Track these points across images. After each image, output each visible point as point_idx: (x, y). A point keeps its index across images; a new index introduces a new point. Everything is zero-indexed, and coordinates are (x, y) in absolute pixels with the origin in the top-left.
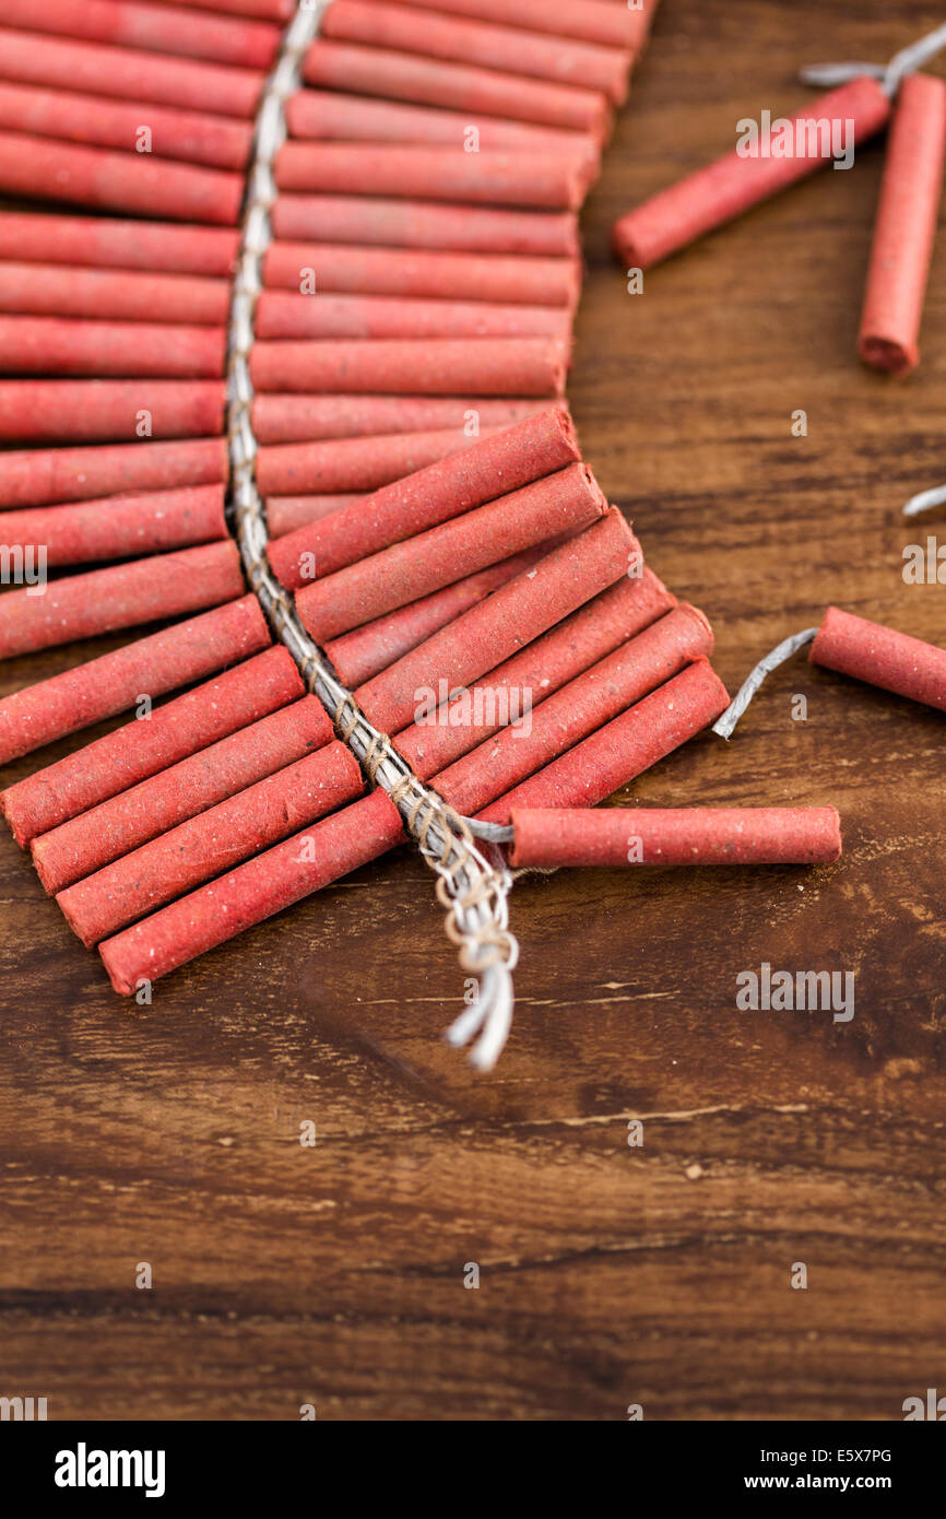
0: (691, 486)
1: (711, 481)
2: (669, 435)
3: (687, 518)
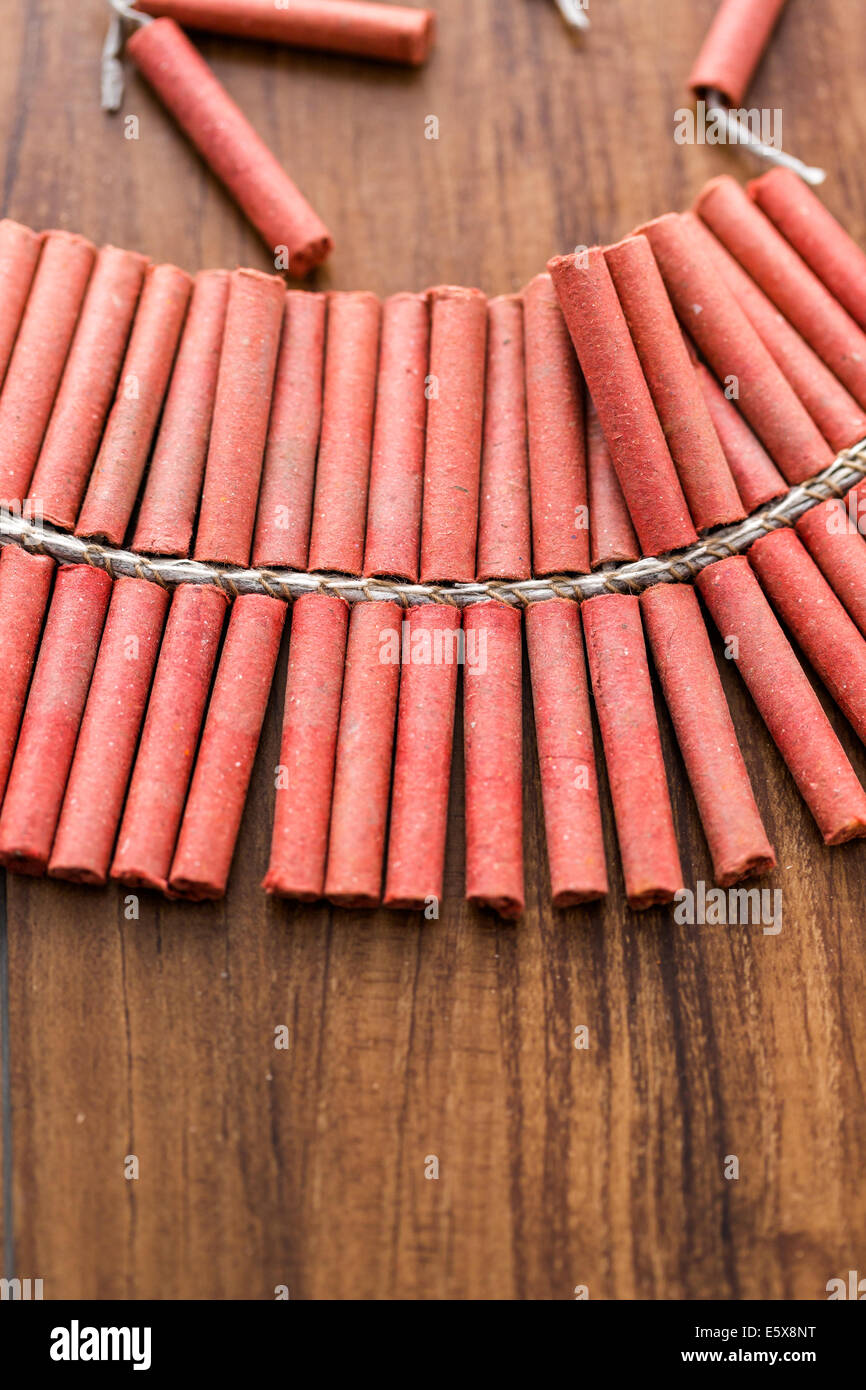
2: (496, 232)
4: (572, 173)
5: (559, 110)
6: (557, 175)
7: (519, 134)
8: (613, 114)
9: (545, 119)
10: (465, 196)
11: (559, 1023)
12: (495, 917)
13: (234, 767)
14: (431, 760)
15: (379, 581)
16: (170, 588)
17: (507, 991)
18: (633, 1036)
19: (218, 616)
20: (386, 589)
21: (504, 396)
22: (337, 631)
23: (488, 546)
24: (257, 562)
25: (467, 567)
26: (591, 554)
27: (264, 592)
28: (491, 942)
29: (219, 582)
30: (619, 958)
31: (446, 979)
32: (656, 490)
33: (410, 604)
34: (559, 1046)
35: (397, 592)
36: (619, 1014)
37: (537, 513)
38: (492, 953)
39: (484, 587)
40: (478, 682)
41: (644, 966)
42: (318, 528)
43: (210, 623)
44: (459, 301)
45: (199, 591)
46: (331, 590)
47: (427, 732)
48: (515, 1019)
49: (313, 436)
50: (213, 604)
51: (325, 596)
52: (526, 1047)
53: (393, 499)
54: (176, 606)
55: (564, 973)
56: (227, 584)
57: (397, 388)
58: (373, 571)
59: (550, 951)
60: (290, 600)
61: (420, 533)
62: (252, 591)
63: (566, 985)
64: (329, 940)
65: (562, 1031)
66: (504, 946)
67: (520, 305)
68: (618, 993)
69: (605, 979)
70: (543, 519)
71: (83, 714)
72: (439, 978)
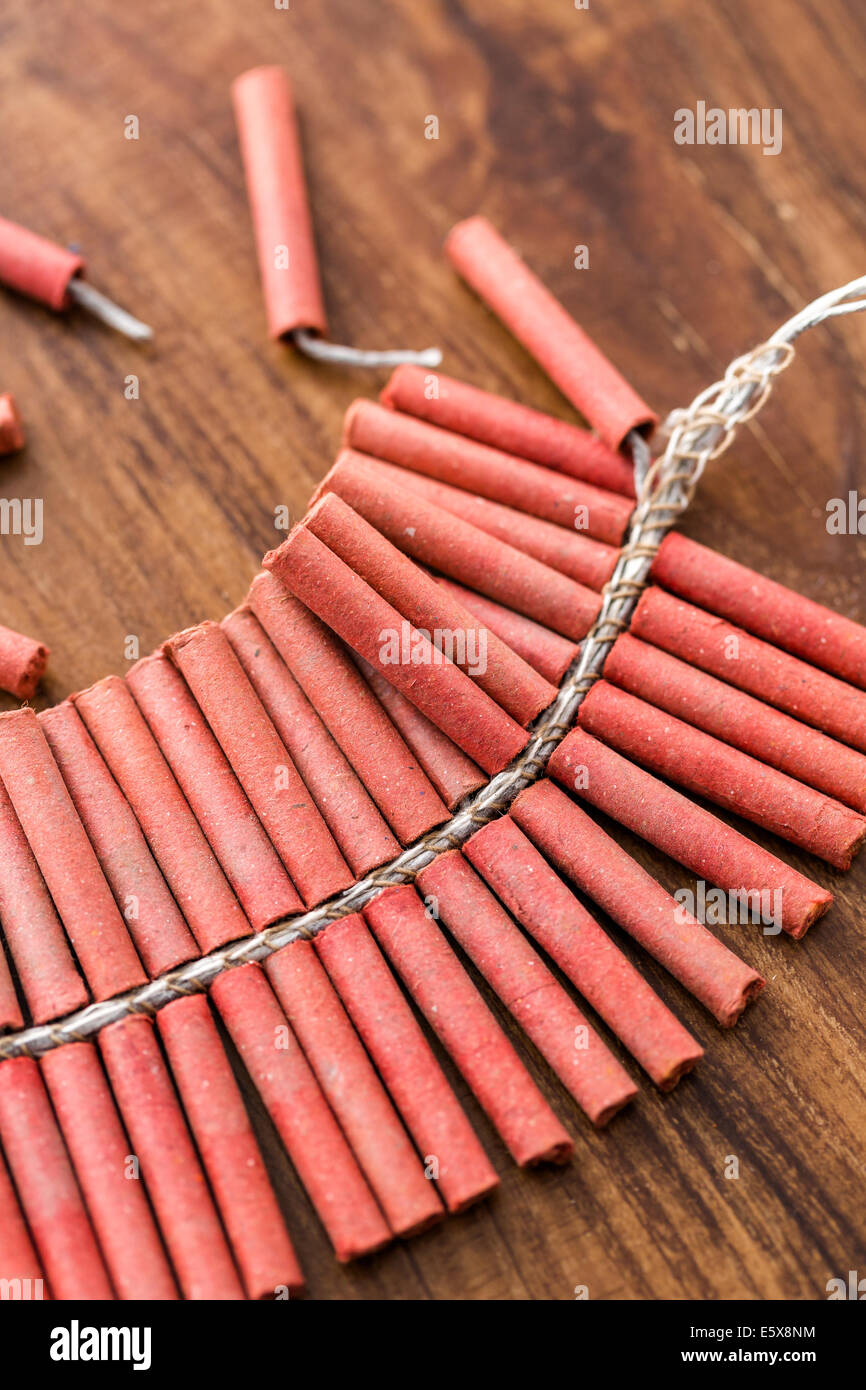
0: (217, 518)
1: (202, 505)
2: (180, 561)
3: (248, 505)
4: (215, 471)
5: (168, 421)
6: (202, 479)
7: (147, 462)
8: (217, 398)
9: (161, 434)
10: (133, 543)
11: (662, 1229)
12: (552, 1168)
13: (248, 1167)
14: (418, 1061)
15: (274, 929)
16: (92, 1039)
17: (600, 1228)
18: (731, 1203)
19: (152, 1040)
20: (284, 932)
21: (284, 703)
22: (265, 994)
23: (351, 843)
24: (155, 972)
25: (344, 873)
26: (444, 800)
27: (179, 995)
28: (559, 1192)
29: (133, 1009)
30: (678, 1141)
31: (541, 1247)
32: (473, 711)
33: (314, 934)
34: (674, 1249)
35: (295, 930)
36: (708, 1191)
37: (376, 791)
38: (566, 1201)
39: (369, 882)
40: (417, 969)
41: (705, 1137)
42: (190, 912)
43: (148, 1051)
44: (198, 640)
45: (122, 1028)
46: (237, 961)
47: (400, 1038)
48: (622, 1248)
49: (137, 832)
50: (142, 1032)
51: (235, 970)
52: (646, 1267)
53: (243, 848)
54: (108, 1052)
55: (639, 1182)
56: (141, 1008)
57: (185, 747)
58: (264, 923)
59: (616, 1170)
60: (204, 989)
61: (284, 865)
62: (167, 1001)
63: (647, 1192)
64: (418, 1272)
65: (668, 1235)
66: (573, 1189)
67: (250, 613)
68: (696, 1173)
69: (677, 1166)
70: (384, 793)
71: (82, 1196)
72: (534, 1250)
